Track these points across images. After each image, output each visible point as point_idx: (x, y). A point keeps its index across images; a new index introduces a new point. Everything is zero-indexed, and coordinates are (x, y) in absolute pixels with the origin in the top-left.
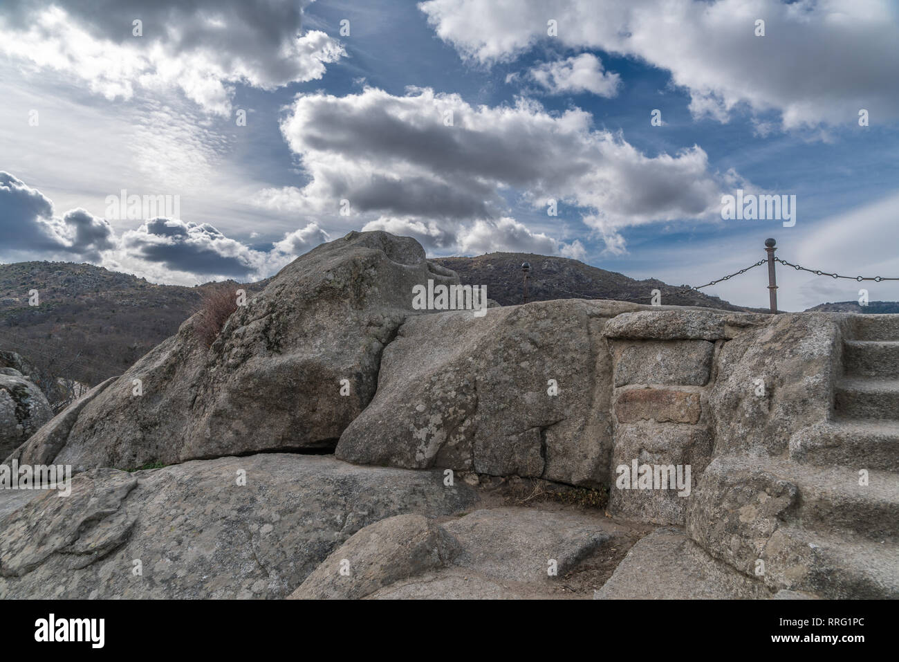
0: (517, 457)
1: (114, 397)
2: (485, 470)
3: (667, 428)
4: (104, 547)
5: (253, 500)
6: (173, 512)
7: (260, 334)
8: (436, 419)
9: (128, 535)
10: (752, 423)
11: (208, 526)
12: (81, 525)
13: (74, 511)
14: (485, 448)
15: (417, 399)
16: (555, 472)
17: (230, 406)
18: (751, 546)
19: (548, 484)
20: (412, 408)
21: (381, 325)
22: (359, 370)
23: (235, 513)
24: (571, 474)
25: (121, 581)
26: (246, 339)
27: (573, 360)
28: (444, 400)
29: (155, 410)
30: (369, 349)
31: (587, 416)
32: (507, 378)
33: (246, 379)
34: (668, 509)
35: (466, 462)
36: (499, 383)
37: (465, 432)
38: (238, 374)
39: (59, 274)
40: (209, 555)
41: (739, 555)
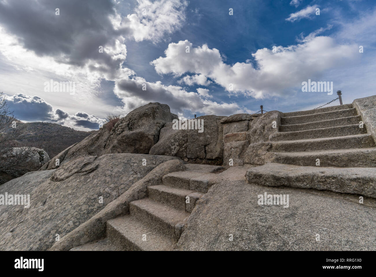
0: (198, 153)
1: (80, 146)
2: (190, 157)
3: (238, 142)
4: (91, 169)
5: (131, 159)
6: (109, 162)
7: (127, 125)
8: (177, 144)
9: (97, 167)
10: (260, 135)
11: (119, 164)
12: (83, 165)
13: (80, 163)
14: (190, 151)
15: (171, 139)
16: (209, 157)
17: (117, 144)
18: (261, 158)
19: (206, 160)
20: (170, 141)
21: (160, 124)
22: (154, 134)
23: (126, 161)
24: (213, 157)
25: (97, 176)
26: (122, 127)
27: (213, 129)
28: (179, 139)
29: (93, 148)
30: (157, 129)
31: (217, 142)
32: (195, 134)
33: (122, 137)
34: (239, 162)
35: (185, 155)
36: (193, 135)
37: (184, 147)
38: (120, 136)
39: (46, 126)
40: (121, 170)
41: (258, 161)
